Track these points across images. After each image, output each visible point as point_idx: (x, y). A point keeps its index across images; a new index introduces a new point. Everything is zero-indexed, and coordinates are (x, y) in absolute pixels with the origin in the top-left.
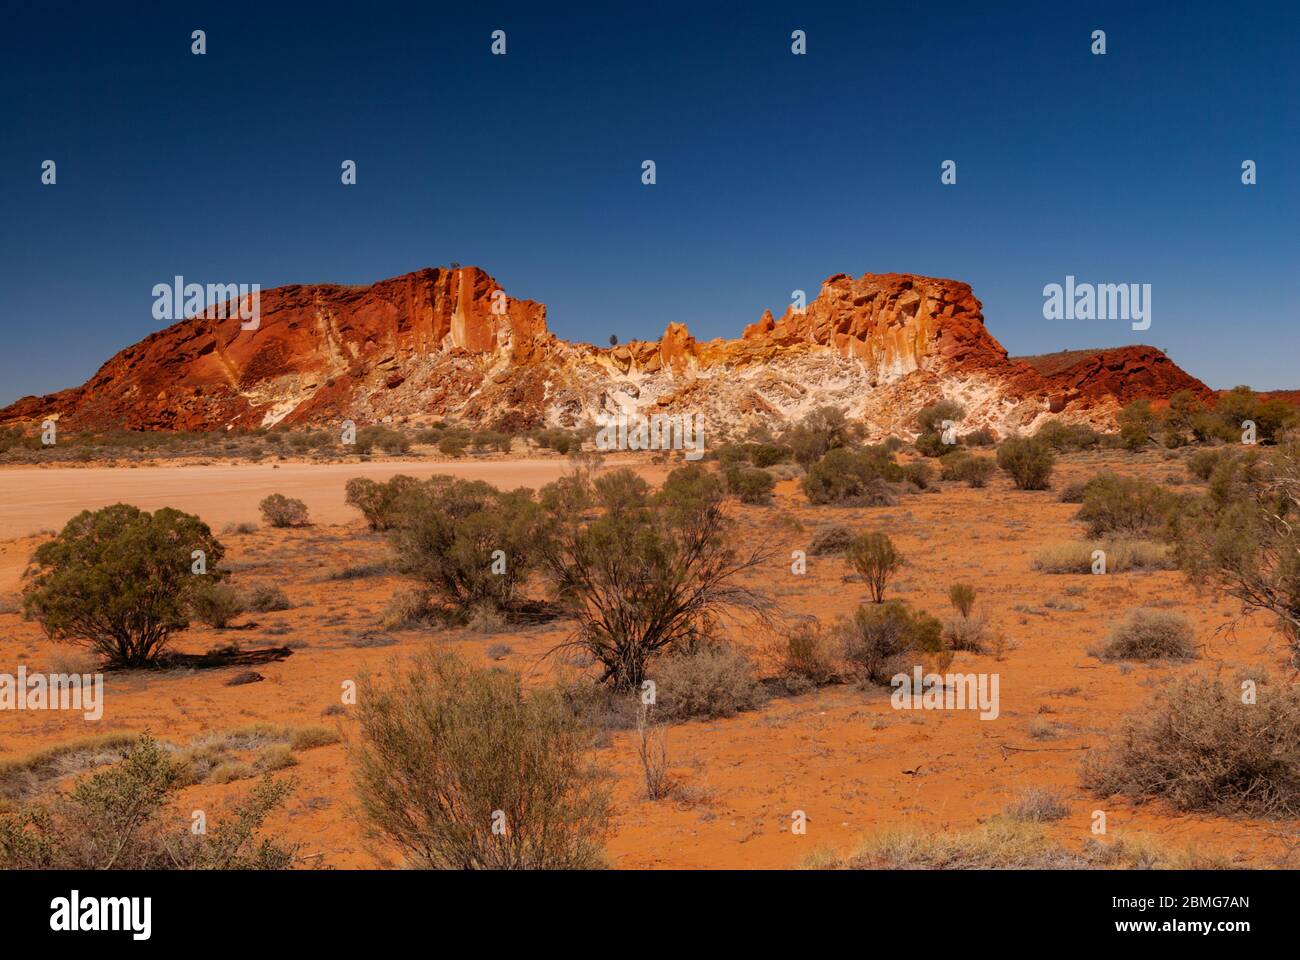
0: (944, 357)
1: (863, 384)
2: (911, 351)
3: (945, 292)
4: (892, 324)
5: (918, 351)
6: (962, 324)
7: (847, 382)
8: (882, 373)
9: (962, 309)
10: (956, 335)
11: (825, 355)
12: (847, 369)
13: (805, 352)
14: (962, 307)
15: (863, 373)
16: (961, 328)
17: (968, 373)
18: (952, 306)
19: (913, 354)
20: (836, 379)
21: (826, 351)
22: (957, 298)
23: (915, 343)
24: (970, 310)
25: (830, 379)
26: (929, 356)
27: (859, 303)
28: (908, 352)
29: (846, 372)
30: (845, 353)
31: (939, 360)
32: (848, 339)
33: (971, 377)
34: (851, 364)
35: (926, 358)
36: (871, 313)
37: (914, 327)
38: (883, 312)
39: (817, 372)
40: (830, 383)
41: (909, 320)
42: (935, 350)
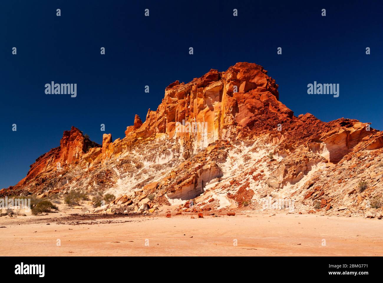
0: (240, 128)
1: (180, 158)
2: (216, 128)
3: (237, 71)
4: (201, 108)
5: (222, 126)
6: (254, 97)
7: (171, 157)
8: (195, 148)
9: (255, 86)
10: (249, 107)
11: (162, 139)
12: (170, 147)
13: (153, 139)
14: (254, 83)
15: (182, 149)
16: (254, 100)
17: (254, 137)
18: (244, 83)
19: (217, 130)
20: (163, 156)
21: (163, 136)
22: (247, 75)
23: (219, 120)
24: (261, 85)
25: (160, 157)
26: (226, 127)
27: (181, 96)
28: (214, 128)
29: (170, 150)
30: (171, 136)
31: (234, 130)
32: (174, 125)
33: (257, 140)
34: (175, 143)
35: (224, 131)
36: (189, 102)
37: (220, 107)
38: (195, 100)
39: (154, 152)
40: (160, 159)
41: (216, 104)
42: (231, 122)
